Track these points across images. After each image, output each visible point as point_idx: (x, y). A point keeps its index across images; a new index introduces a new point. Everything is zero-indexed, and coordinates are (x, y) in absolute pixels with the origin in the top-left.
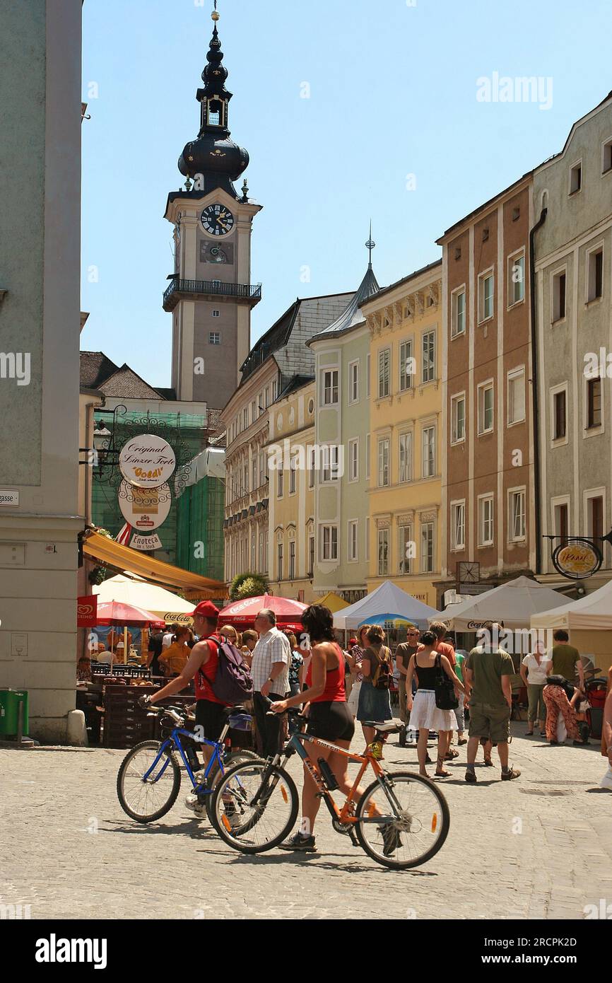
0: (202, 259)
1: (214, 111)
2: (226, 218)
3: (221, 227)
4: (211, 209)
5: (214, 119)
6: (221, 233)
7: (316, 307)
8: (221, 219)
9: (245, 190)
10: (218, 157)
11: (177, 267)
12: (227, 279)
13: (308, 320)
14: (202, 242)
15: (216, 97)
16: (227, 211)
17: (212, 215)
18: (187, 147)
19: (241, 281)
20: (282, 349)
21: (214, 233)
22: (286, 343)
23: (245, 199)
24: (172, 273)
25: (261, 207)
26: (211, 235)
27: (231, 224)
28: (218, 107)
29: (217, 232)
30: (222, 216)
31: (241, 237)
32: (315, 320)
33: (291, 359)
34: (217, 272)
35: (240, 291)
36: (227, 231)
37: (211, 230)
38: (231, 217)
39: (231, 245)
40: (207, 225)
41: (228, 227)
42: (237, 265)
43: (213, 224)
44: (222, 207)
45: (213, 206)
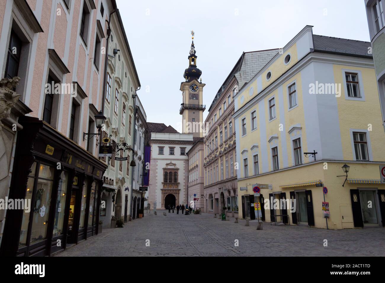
0: (190, 98)
1: (192, 61)
2: (196, 88)
3: (195, 90)
4: (192, 85)
5: (192, 63)
6: (195, 92)
7: (251, 55)
8: (195, 88)
9: (201, 80)
10: (194, 72)
11: (183, 102)
12: (197, 103)
13: (248, 61)
14: (190, 94)
15: (193, 57)
16: (196, 86)
17: (193, 87)
18: (186, 70)
19: (200, 104)
20: (238, 73)
21: (193, 91)
22: (240, 70)
23: (201, 82)
24: (182, 103)
25: (205, 84)
26: (192, 92)
27: (198, 89)
28: (193, 60)
29: (194, 91)
30: (195, 87)
31: (200, 93)
32: (251, 61)
33: (242, 77)
34: (194, 102)
35: (200, 106)
36: (196, 91)
37: (192, 91)
38: (197, 87)
39: (197, 95)
40: (191, 89)
41: (197, 90)
42: (199, 100)
43: (193, 89)
44: (195, 85)
45: (193, 85)
